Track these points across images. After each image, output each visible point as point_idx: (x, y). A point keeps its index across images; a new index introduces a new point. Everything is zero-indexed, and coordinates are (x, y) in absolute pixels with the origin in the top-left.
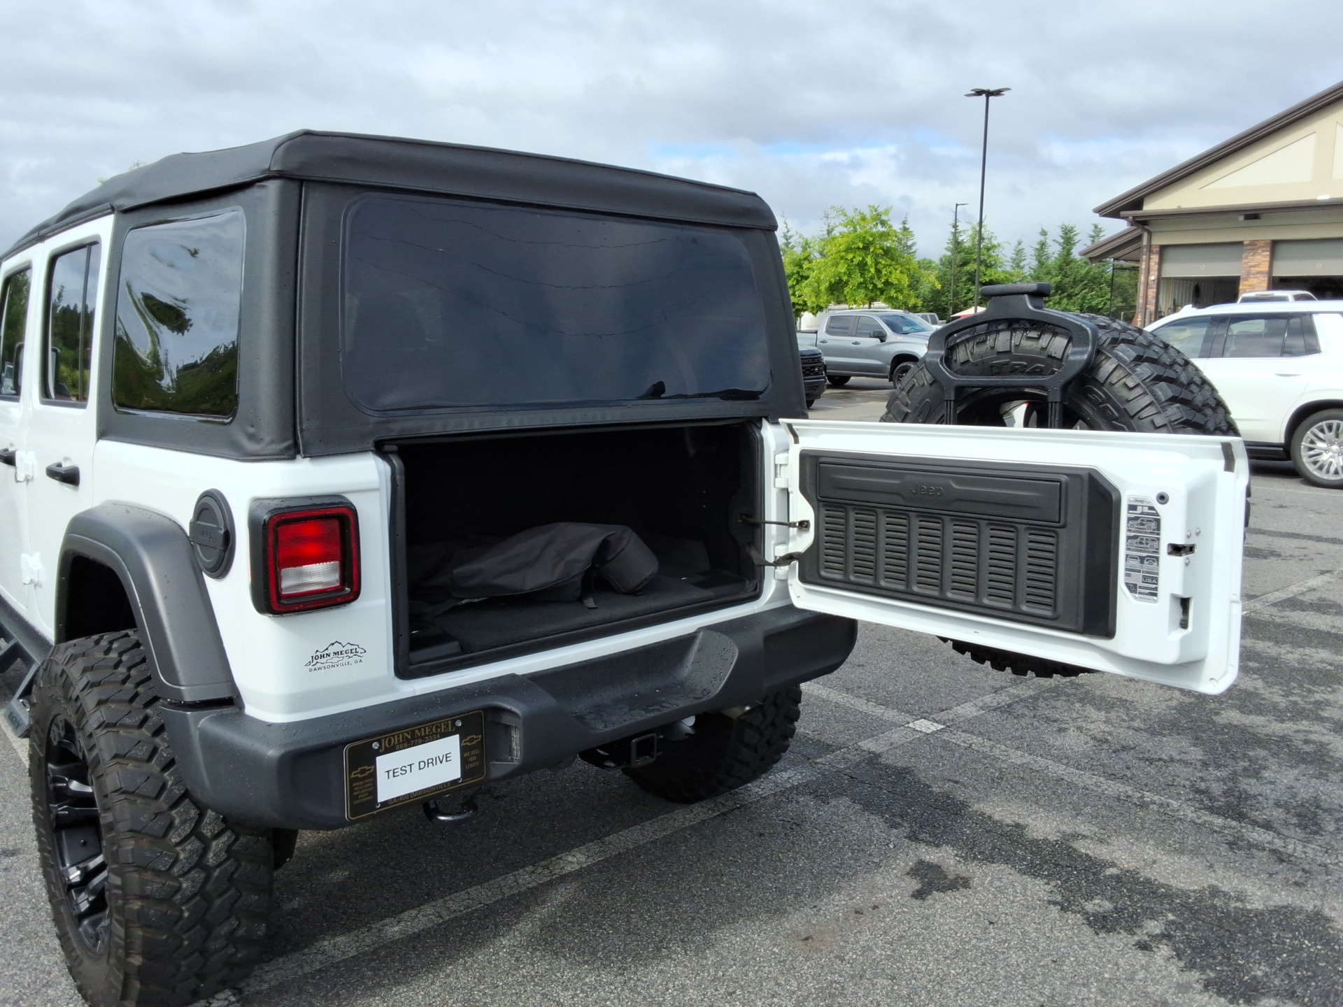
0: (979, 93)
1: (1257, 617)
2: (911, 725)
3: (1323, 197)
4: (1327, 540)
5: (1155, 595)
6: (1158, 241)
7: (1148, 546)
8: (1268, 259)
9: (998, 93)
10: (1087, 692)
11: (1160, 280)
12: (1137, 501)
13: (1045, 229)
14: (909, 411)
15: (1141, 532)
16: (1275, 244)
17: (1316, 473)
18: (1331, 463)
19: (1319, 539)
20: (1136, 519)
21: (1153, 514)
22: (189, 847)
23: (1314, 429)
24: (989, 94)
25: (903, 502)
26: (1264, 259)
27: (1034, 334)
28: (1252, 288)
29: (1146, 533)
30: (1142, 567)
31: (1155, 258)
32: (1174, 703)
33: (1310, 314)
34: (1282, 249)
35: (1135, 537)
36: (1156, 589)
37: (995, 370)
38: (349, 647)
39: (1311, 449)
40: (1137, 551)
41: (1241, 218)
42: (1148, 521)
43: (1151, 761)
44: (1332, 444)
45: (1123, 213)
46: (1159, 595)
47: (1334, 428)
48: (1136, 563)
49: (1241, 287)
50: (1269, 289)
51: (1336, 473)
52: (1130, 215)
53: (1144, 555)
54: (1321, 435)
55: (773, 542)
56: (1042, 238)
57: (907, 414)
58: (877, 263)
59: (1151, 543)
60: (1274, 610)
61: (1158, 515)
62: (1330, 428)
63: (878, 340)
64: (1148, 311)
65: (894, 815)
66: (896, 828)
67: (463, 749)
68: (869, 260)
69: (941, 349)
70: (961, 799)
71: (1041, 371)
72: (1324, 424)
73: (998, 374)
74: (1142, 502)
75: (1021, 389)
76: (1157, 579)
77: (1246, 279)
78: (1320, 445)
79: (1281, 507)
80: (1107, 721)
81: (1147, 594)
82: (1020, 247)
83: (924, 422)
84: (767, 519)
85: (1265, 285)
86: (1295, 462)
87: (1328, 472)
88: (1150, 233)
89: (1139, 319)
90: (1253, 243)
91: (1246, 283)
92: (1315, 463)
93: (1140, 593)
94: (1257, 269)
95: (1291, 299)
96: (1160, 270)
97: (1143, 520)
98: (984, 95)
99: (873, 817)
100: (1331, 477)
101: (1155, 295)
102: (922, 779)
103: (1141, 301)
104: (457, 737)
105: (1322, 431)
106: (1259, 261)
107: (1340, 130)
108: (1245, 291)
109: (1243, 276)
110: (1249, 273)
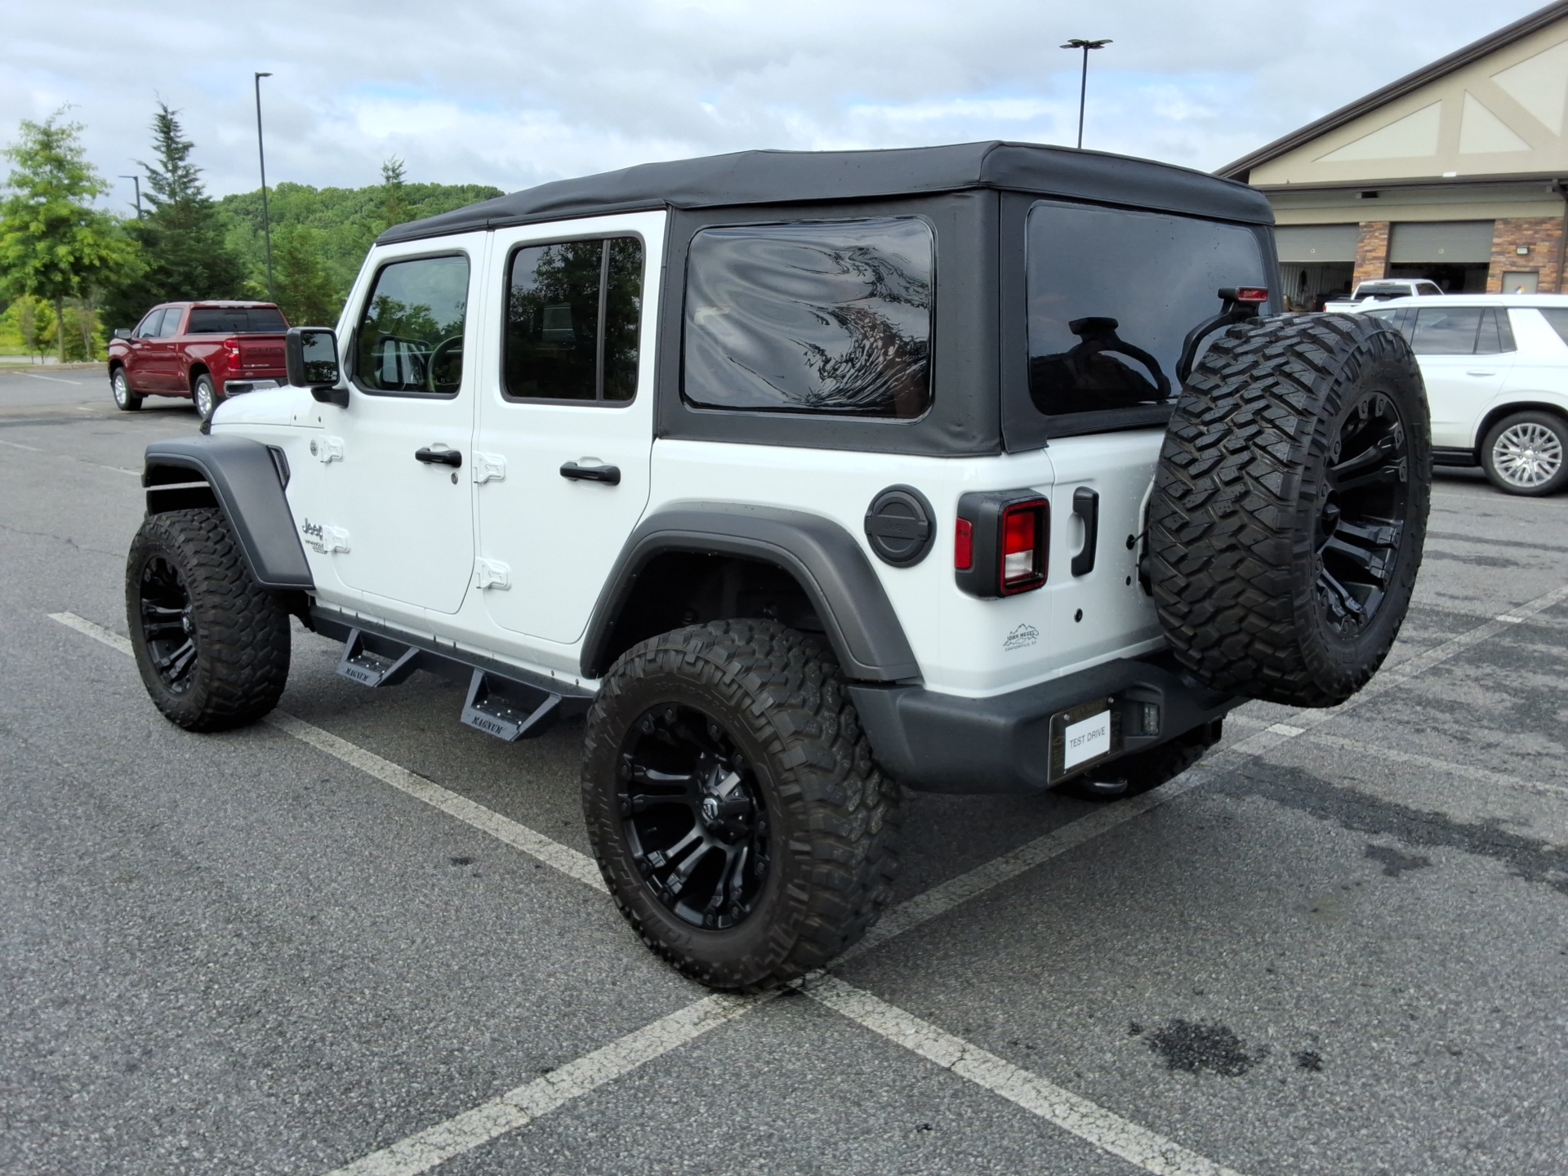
0: (1076, 44)
1: (1534, 623)
2: (1270, 729)
3: (1450, 174)
4: (1553, 549)
8: (1386, 243)
9: (1097, 45)
10: (1419, 696)
16: (1393, 225)
17: (1508, 480)
18: (1524, 469)
19: (1545, 548)
22: (860, 816)
23: (1508, 433)
24: (1088, 45)
26: (1381, 243)
28: (1368, 275)
32: (1509, 704)
33: (1504, 309)
34: (1401, 234)
38: (1030, 630)
39: (1503, 454)
41: (1359, 196)
43: (1523, 756)
44: (1526, 448)
47: (1530, 432)
49: (1355, 274)
50: (1386, 277)
51: (1530, 479)
54: (1515, 439)
60: (1547, 617)
62: (1525, 431)
65: (1315, 809)
66: (1326, 819)
67: (1113, 724)
70: (1368, 793)
72: (1518, 427)
77: (1361, 266)
78: (1512, 449)
79: (1486, 515)
80: (1456, 722)
85: (1381, 272)
86: (1486, 469)
87: (1521, 479)
90: (1369, 225)
91: (1361, 270)
92: (1507, 469)
94: (1374, 254)
95: (1414, 290)
98: (1082, 47)
99: (1296, 810)
100: (1525, 485)
102: (1317, 777)
104: (1108, 713)
105: (1516, 434)
106: (1377, 244)
107: (1468, 98)
108: (1360, 281)
109: (1358, 261)
110: (1364, 259)
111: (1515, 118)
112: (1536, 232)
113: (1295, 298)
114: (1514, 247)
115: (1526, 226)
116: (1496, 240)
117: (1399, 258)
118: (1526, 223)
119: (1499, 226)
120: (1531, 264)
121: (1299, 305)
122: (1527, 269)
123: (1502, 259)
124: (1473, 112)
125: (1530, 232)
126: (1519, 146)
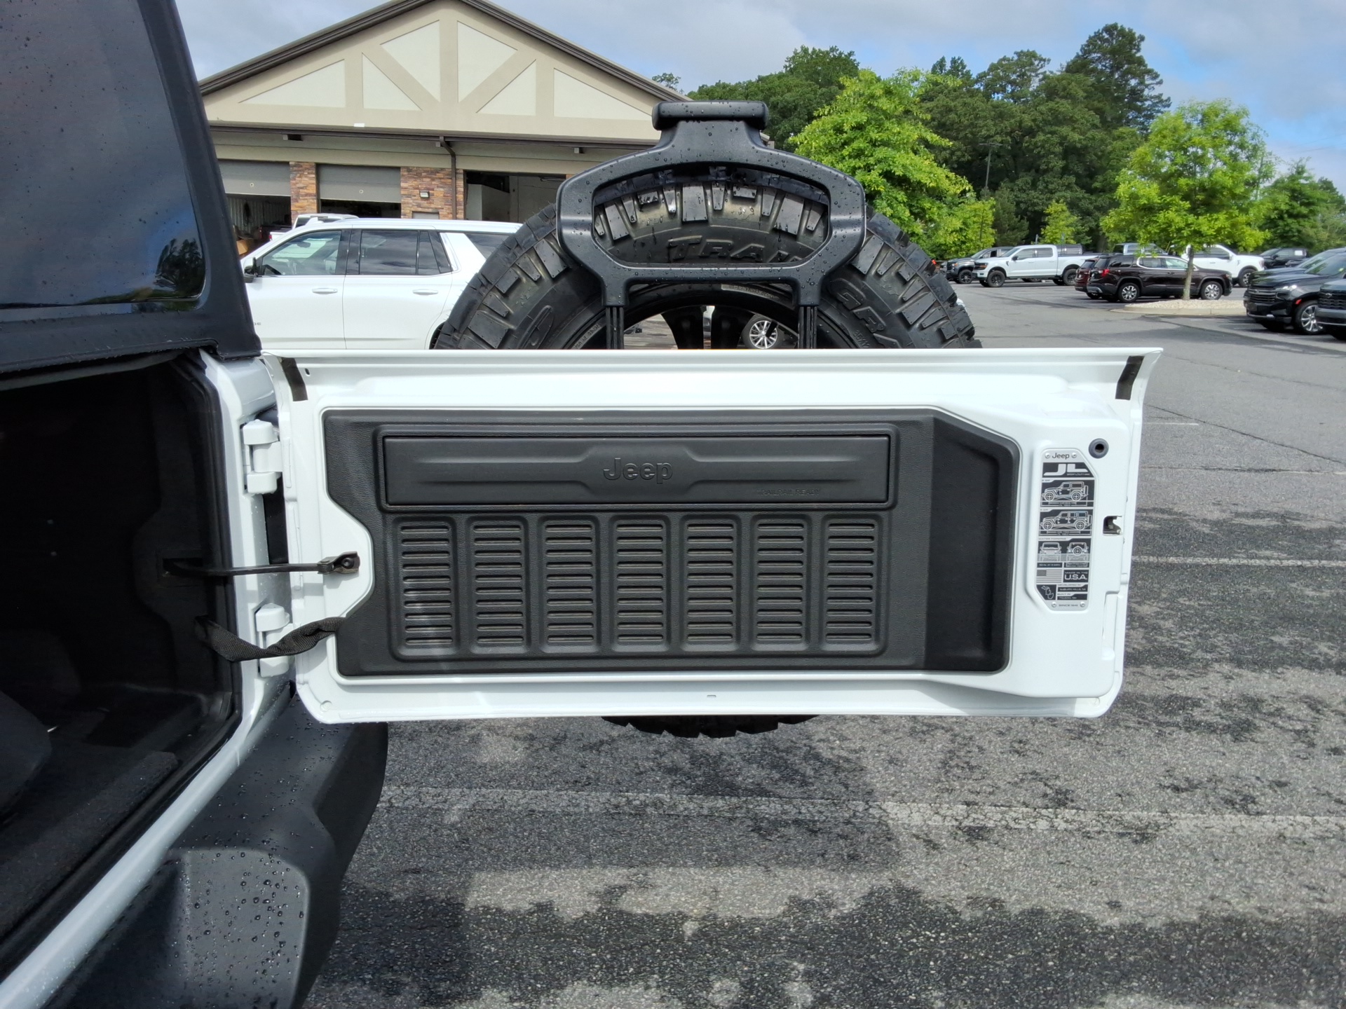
3: (360, 125)
5: (1084, 597)
7: (1074, 525)
8: (314, 181)
12: (1057, 456)
14: (512, 327)
15: (1063, 505)
16: (319, 166)
20: (1056, 484)
21: (1083, 475)
25: (587, 496)
26: (311, 181)
27: (746, 193)
28: (303, 210)
29: (1071, 504)
30: (1064, 559)
33: (437, 233)
34: (325, 173)
35: (1054, 513)
36: (1086, 588)
37: (675, 253)
40: (1057, 534)
41: (286, 138)
42: (1074, 486)
46: (1089, 597)
48: (1055, 554)
49: (292, 208)
50: (318, 210)
53: (1068, 538)
55: (252, 606)
57: (509, 332)
59: (1078, 520)
61: (1091, 476)
65: (378, 970)
66: (398, 994)
69: (585, 214)
70: (443, 896)
71: (758, 256)
73: (678, 261)
74: (1066, 456)
75: (715, 286)
76: (1086, 574)
77: (296, 201)
81: (1071, 598)
83: (542, 346)
84: (236, 564)
85: (315, 207)
90: (298, 164)
91: (297, 204)
93: (1059, 598)
94: (306, 191)
97: (1067, 486)
99: (349, 989)
102: (369, 885)
106: (306, 183)
107: (366, 61)
108: (297, 214)
109: (293, 197)
110: (298, 194)
111: (401, 80)
112: (433, 180)
113: (242, 228)
114: (417, 191)
115: (424, 174)
116: (403, 185)
117: (328, 196)
118: (424, 171)
119: (404, 173)
120: (433, 206)
121: (247, 234)
122: (430, 210)
123: (410, 200)
124: (371, 73)
125: (428, 180)
126: (410, 106)
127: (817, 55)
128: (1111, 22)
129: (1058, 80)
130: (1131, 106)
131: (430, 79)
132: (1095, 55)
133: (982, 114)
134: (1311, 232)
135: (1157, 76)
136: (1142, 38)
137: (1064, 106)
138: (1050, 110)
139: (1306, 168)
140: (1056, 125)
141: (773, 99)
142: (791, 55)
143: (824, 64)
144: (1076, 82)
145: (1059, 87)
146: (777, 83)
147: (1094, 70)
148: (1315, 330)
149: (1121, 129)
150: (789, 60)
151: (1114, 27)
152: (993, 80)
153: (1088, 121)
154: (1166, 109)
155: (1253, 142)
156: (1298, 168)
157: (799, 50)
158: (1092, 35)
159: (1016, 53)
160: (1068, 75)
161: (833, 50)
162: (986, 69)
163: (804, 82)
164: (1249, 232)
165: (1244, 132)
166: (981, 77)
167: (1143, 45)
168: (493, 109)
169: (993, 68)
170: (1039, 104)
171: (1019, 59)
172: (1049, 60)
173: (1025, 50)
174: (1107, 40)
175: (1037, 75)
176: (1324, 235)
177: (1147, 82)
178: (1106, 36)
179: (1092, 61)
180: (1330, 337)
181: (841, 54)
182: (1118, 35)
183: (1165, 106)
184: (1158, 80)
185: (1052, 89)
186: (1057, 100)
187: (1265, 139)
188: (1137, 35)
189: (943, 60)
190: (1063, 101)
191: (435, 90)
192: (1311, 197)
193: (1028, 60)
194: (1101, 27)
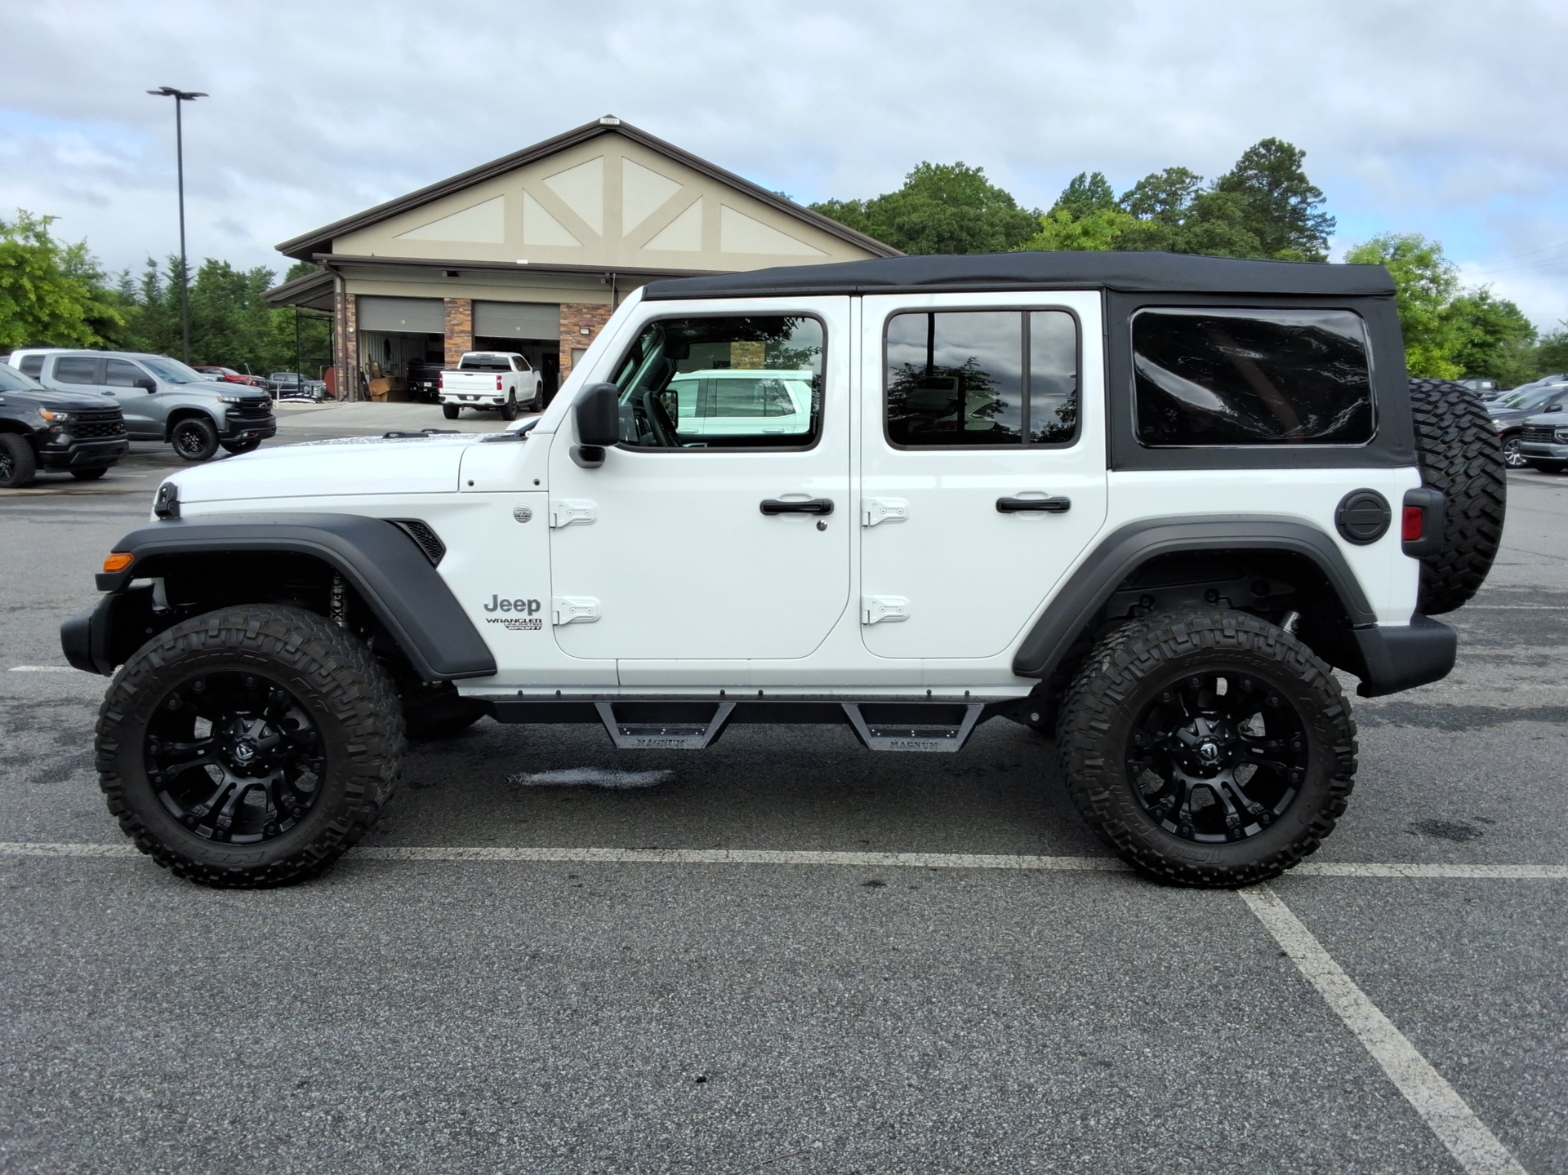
0: (167, 92)
3: (523, 260)
6: (353, 289)
8: (470, 318)
9: (190, 96)
11: (358, 331)
13: (153, 258)
16: (474, 302)
24: (180, 96)
26: (466, 318)
28: (457, 347)
31: (351, 308)
34: (481, 309)
41: (445, 274)
45: (316, 255)
49: (446, 345)
50: (475, 349)
52: (325, 258)
56: (150, 269)
58: (37, 288)
63: (145, 390)
64: (350, 366)
68: (26, 283)
77: (450, 338)
82: (128, 278)
85: (469, 345)
88: (343, 280)
89: (341, 375)
90: (453, 301)
91: (451, 341)
94: (460, 328)
95: (512, 364)
96: (357, 321)
98: (175, 96)
101: (355, 348)
103: (340, 354)
106: (461, 319)
107: (526, 197)
108: (451, 351)
109: (447, 334)
110: (452, 332)
111: (565, 218)
112: (594, 316)
113: (383, 365)
114: (578, 328)
115: (585, 311)
116: (562, 321)
117: (483, 333)
118: (586, 308)
119: (563, 309)
123: (569, 337)
124: (531, 209)
125: (589, 316)
126: (572, 242)
127: (941, 171)
128: (1268, 137)
129: (1212, 199)
130: (1293, 227)
131: (592, 214)
132: (1250, 172)
133: (1131, 236)
134: (1498, 362)
135: (1320, 194)
136: (1303, 154)
137: (1221, 227)
138: (1206, 231)
139: (1490, 294)
140: (1212, 248)
141: (898, 220)
142: (912, 171)
143: (949, 180)
144: (1232, 201)
145: (1215, 207)
146: (902, 202)
147: (1251, 188)
148: (1519, 464)
149: (1283, 251)
150: (910, 176)
151: (1272, 142)
152: (1141, 200)
153: (1247, 244)
154: (1331, 229)
155: (1445, 277)
156: (1482, 293)
157: (921, 166)
158: (1248, 150)
159: (1165, 170)
160: (1224, 194)
161: (959, 165)
162: (1132, 187)
163: (929, 201)
164: (1444, 367)
165: (1435, 266)
166: (1127, 197)
167: (1304, 161)
168: (656, 245)
169: (1141, 186)
170: (1194, 225)
171: (1169, 177)
172: (1202, 178)
173: (1175, 167)
174: (1264, 156)
175: (1189, 194)
176: (1513, 365)
177: (1309, 200)
178: (1263, 151)
179: (1249, 178)
180: (1535, 470)
181: (967, 169)
182: (1276, 151)
183: (1329, 226)
184: (1321, 198)
185: (1205, 209)
186: (1213, 220)
187: (1458, 274)
188: (1297, 151)
189: (1083, 176)
190: (1220, 222)
191: (597, 225)
192: (1497, 325)
193: (1178, 177)
194: (1257, 141)
